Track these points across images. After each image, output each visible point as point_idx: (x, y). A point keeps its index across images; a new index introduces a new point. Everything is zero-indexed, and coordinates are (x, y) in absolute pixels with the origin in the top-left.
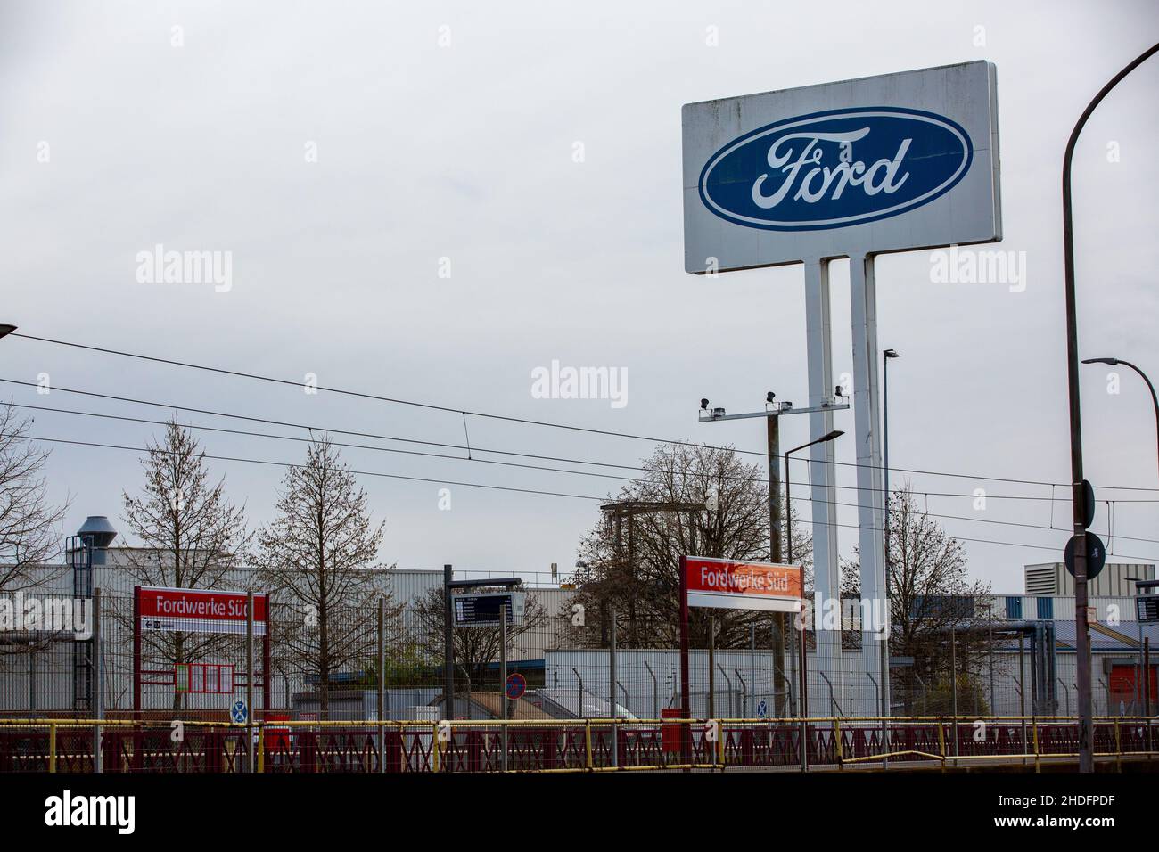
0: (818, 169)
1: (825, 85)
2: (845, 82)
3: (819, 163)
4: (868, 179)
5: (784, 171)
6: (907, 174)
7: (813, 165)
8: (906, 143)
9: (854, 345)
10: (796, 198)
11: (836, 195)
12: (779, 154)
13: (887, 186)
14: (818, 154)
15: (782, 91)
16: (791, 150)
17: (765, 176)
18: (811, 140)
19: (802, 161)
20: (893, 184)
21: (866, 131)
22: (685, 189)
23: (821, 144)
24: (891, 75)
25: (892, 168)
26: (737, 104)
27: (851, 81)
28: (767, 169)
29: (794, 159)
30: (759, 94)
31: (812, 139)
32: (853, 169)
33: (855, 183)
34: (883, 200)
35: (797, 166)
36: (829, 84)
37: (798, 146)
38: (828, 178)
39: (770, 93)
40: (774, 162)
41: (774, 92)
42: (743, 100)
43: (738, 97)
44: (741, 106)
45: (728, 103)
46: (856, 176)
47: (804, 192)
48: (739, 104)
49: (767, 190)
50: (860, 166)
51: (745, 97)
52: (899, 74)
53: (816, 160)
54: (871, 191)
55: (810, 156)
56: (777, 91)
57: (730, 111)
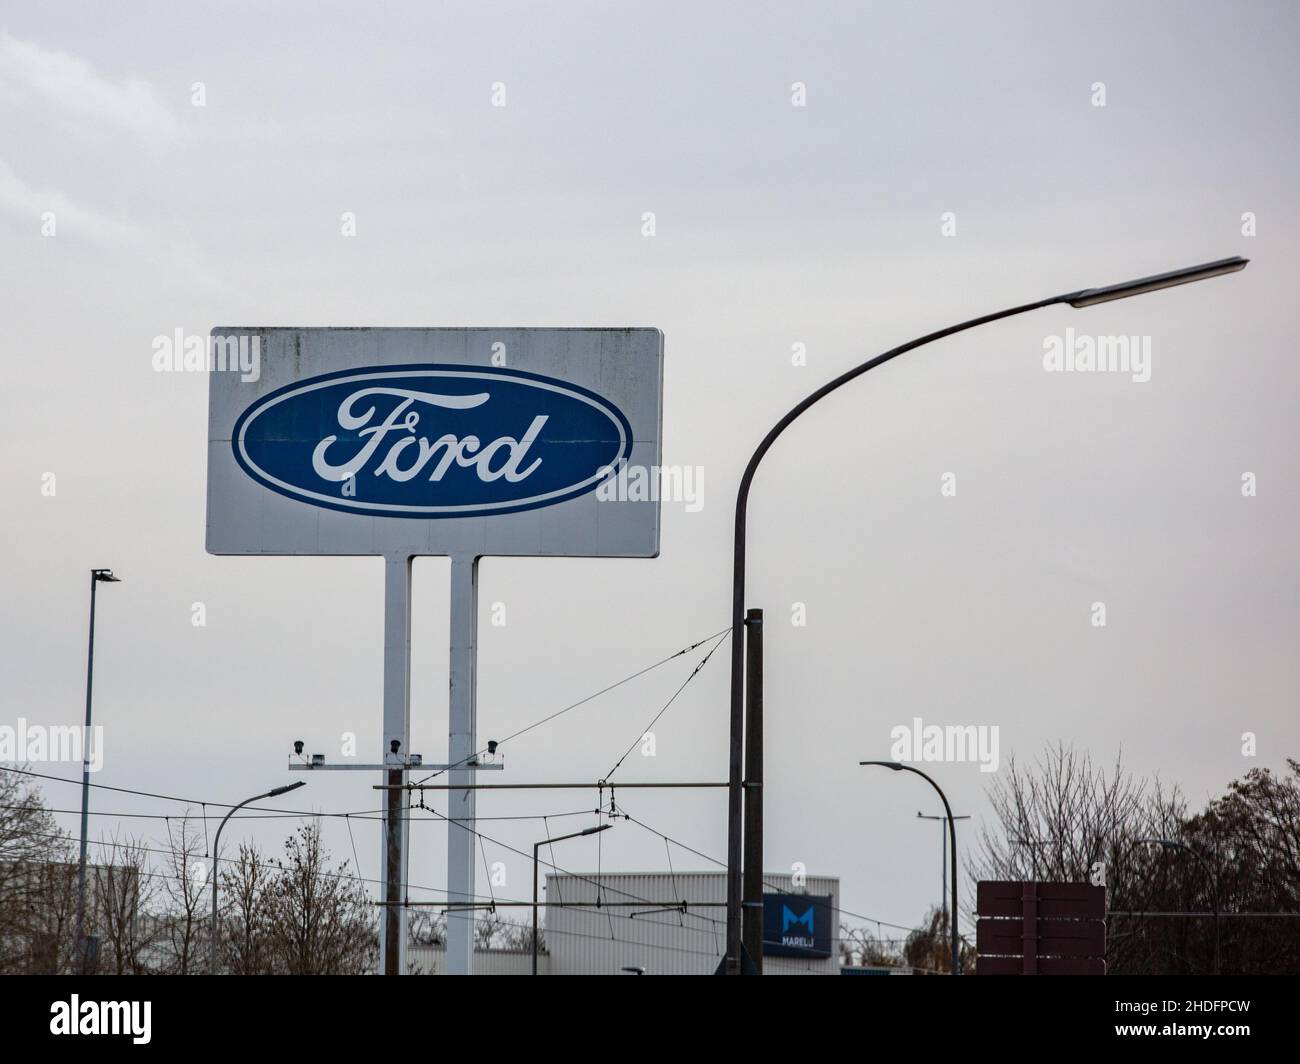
0: (412, 439)
1: (428, 329)
2: (456, 329)
3: (413, 431)
4: (483, 460)
5: (361, 434)
6: (539, 461)
7: (406, 433)
8: (540, 421)
9: (452, 673)
10: (378, 472)
11: (437, 476)
12: (357, 410)
13: (510, 472)
14: (412, 419)
15: (364, 329)
16: (373, 409)
17: (333, 438)
18: (403, 399)
19: (388, 425)
20: (519, 470)
21: (484, 397)
22: (210, 441)
23: (417, 406)
24: (524, 329)
25: (519, 451)
26: (297, 338)
27: (466, 329)
28: (336, 429)
29: (377, 421)
30: (330, 329)
31: (406, 399)
32: (462, 444)
33: (464, 463)
34: (502, 490)
35: (380, 432)
36: (433, 329)
37: (385, 405)
38: (426, 452)
39: (345, 329)
40: (346, 420)
41: (351, 329)
42: (304, 334)
43: (296, 329)
44: (302, 341)
45: (282, 334)
46: (467, 454)
47: (389, 466)
48: (298, 338)
49: (335, 457)
50: (472, 442)
51: (308, 330)
52: (535, 329)
53: (409, 426)
54: (485, 475)
55: (400, 420)
56: (357, 329)
57: (284, 346)
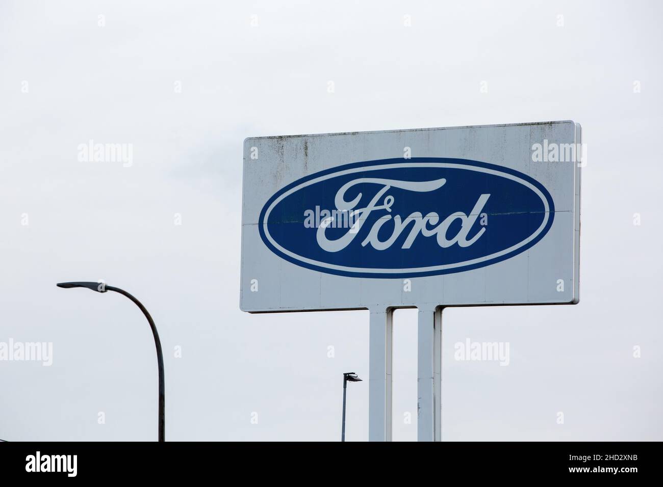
0: (389, 217)
1: (400, 131)
2: (421, 130)
3: (390, 210)
4: (441, 231)
6: (483, 230)
7: (384, 212)
8: (484, 199)
9: (419, 398)
10: (364, 244)
11: (407, 245)
12: (348, 197)
13: (461, 240)
14: (389, 201)
15: (354, 134)
16: (360, 195)
18: (382, 186)
19: (372, 207)
20: (469, 238)
21: (441, 182)
22: (243, 225)
23: (393, 191)
24: (471, 127)
25: (468, 223)
26: (305, 142)
27: (429, 130)
29: (363, 204)
30: (330, 135)
31: (384, 186)
32: (426, 219)
33: (427, 234)
34: (456, 253)
35: (367, 211)
36: (404, 131)
37: (369, 191)
38: (399, 227)
39: (340, 134)
40: (341, 204)
41: (345, 134)
42: (311, 139)
43: (305, 136)
44: (309, 145)
45: (295, 141)
46: (429, 227)
47: (372, 238)
48: (306, 143)
49: (333, 234)
50: (433, 217)
51: (313, 136)
52: (480, 127)
53: (387, 207)
54: (444, 243)
55: (380, 202)
56: (348, 133)
57: (297, 148)
